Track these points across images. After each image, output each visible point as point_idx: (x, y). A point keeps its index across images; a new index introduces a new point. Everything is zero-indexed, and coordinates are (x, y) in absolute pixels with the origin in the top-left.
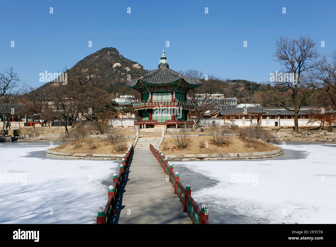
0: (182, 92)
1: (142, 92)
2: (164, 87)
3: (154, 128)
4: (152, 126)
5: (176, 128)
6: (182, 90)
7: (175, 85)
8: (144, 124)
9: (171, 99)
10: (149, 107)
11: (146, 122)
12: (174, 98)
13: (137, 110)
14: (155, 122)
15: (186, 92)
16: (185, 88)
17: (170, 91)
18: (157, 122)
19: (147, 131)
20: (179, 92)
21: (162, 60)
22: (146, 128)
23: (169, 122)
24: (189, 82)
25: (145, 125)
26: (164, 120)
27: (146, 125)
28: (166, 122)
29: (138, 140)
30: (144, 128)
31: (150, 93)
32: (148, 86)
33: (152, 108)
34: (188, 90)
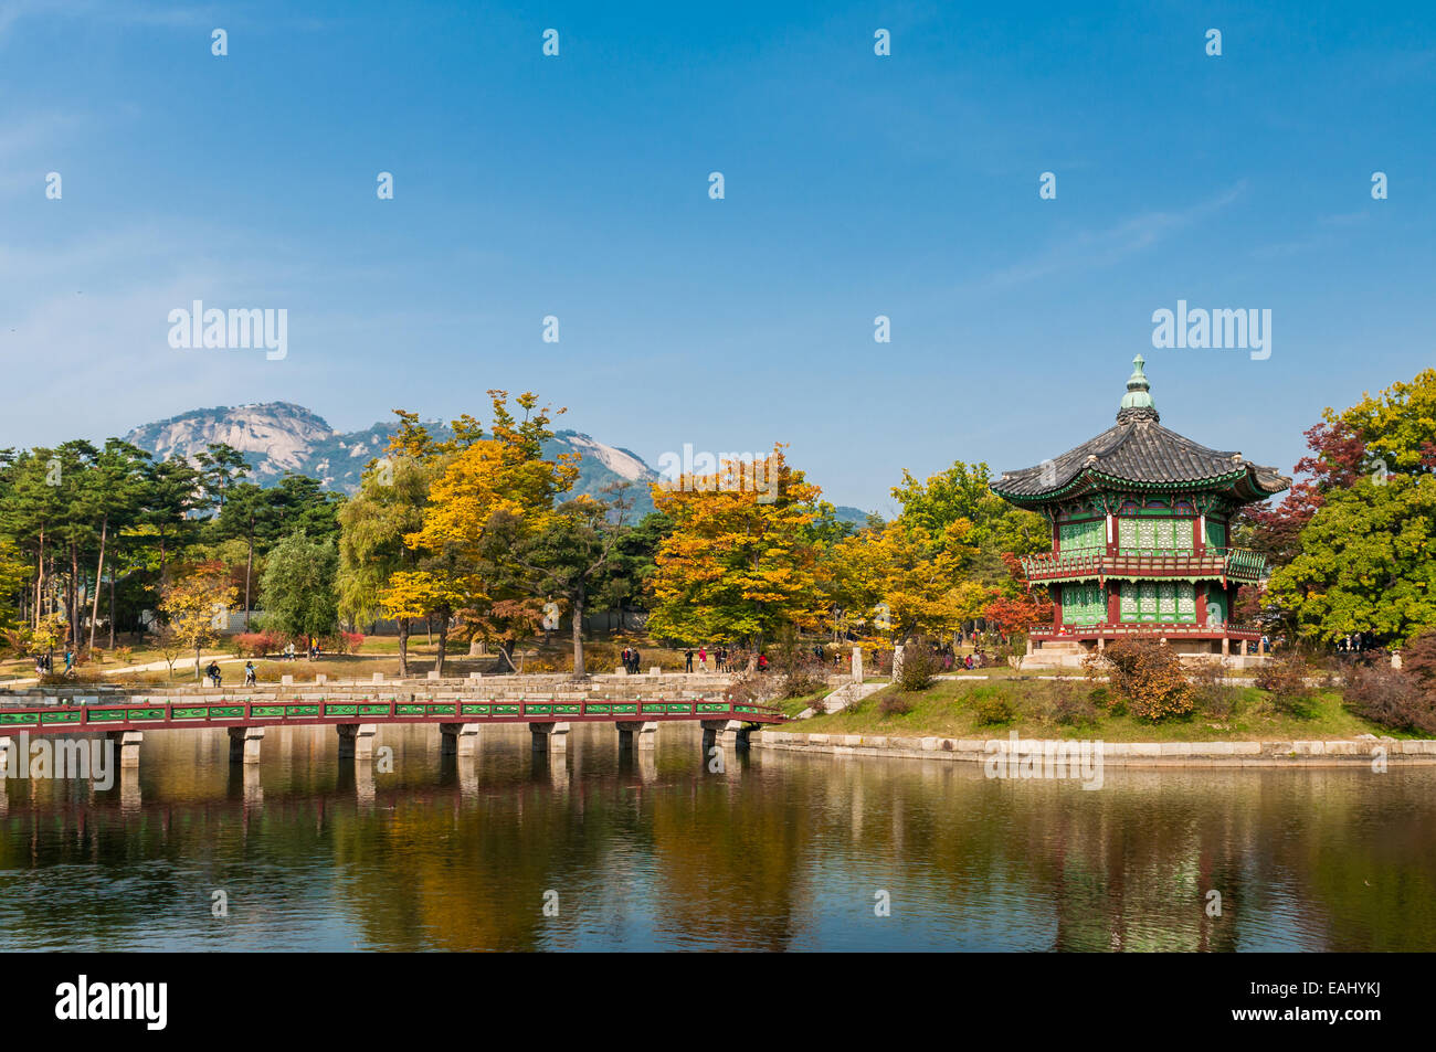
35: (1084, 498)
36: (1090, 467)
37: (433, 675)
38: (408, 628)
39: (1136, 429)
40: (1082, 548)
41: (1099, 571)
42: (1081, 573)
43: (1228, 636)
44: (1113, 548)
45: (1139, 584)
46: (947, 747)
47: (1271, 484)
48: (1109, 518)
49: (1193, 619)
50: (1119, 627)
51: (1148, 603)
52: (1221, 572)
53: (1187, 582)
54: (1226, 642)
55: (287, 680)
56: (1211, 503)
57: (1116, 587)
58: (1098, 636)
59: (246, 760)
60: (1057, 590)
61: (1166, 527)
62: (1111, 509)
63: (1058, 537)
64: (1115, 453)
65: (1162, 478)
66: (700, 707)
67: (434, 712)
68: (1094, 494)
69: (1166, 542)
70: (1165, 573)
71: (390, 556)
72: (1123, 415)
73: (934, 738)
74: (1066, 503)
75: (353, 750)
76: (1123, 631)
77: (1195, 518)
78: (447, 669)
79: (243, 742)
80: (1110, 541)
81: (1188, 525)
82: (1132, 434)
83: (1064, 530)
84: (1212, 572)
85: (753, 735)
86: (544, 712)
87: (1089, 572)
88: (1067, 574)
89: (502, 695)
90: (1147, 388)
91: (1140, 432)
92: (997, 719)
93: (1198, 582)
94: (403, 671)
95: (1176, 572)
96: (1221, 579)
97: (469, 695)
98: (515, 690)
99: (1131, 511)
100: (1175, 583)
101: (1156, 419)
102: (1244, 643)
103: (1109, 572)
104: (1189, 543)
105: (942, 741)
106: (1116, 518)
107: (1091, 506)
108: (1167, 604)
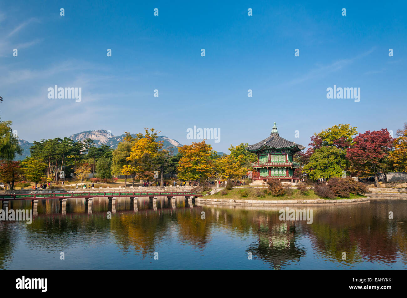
35: (264, 151)
36: (265, 145)
37: (132, 187)
38: (126, 177)
39: (275, 136)
40: (264, 161)
41: (267, 166)
42: (263, 166)
43: (293, 179)
44: (270, 161)
45: (275, 168)
46: (235, 201)
47: (301, 148)
48: (269, 155)
49: (286, 175)
50: (271, 177)
51: (277, 172)
52: (291, 166)
53: (285, 168)
54: (292, 180)
55: (101, 188)
56: (289, 152)
57: (270, 169)
58: (267, 179)
59: (89, 204)
60: (259, 170)
61: (280, 157)
62: (269, 153)
63: (259, 159)
64: (270, 142)
65: (279, 147)
66: (185, 193)
67: (129, 194)
68: (266, 150)
69: (280, 160)
70: (280, 166)
71: (123, 162)
72: (272, 134)
73: (232, 200)
74: (260, 152)
75: (112, 203)
76: (272, 178)
77: (286, 155)
78: (135, 185)
79: (88, 201)
80: (269, 159)
81: (284, 157)
82: (274, 138)
83: (260, 157)
84: (289, 166)
85: (196, 199)
86: (152, 194)
87: (265, 166)
88: (260, 166)
89: (146, 191)
90: (277, 129)
91: (275, 138)
92: (245, 195)
93: (287, 168)
94: (125, 186)
95: (282, 166)
96: (291, 167)
97: (139, 191)
98: (149, 190)
99: (273, 154)
100: (282, 168)
101: (278, 135)
102: (296, 180)
103: (269, 166)
104: (285, 160)
105: (234, 200)
106: (270, 155)
107: (265, 152)
108: (280, 172)
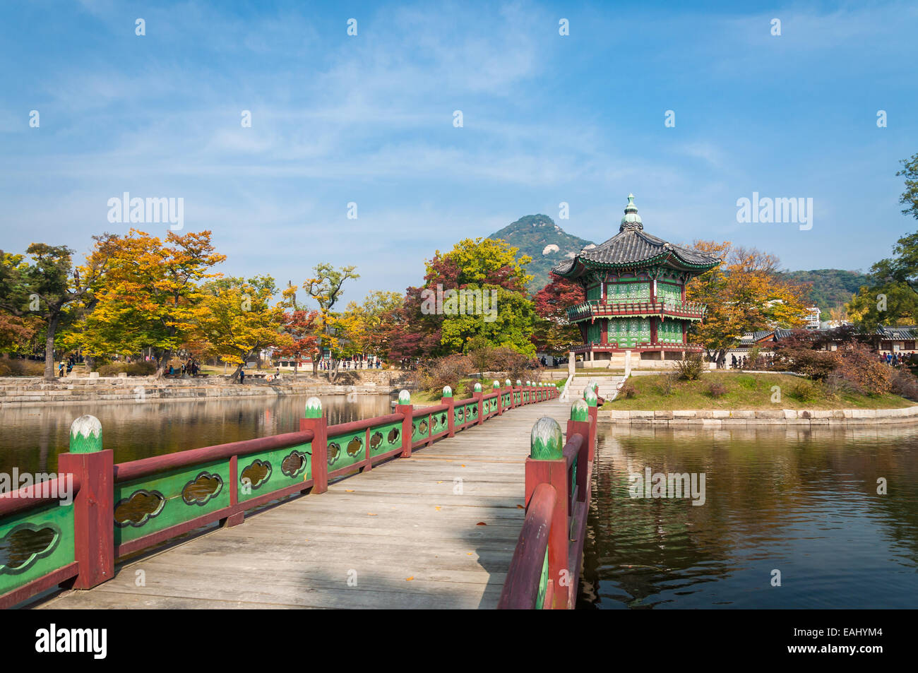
0: (673, 281)
1: (585, 285)
2: (633, 270)
3: (610, 359)
4: (607, 355)
5: (660, 359)
6: (674, 277)
7: (657, 266)
8: (591, 350)
9: (649, 296)
10: (598, 314)
11: (594, 348)
12: (655, 295)
13: (576, 322)
14: (614, 347)
15: (682, 279)
16: (679, 272)
17: (646, 279)
18: (617, 346)
19: (597, 367)
20: (667, 280)
21: (628, 215)
22: (595, 359)
23: (646, 347)
24: (690, 258)
25: (592, 354)
26: (633, 342)
27: (595, 353)
28: (638, 347)
29: (572, 380)
30: (589, 360)
31: (602, 286)
32: (598, 270)
33: (606, 317)
34: (688, 278)
